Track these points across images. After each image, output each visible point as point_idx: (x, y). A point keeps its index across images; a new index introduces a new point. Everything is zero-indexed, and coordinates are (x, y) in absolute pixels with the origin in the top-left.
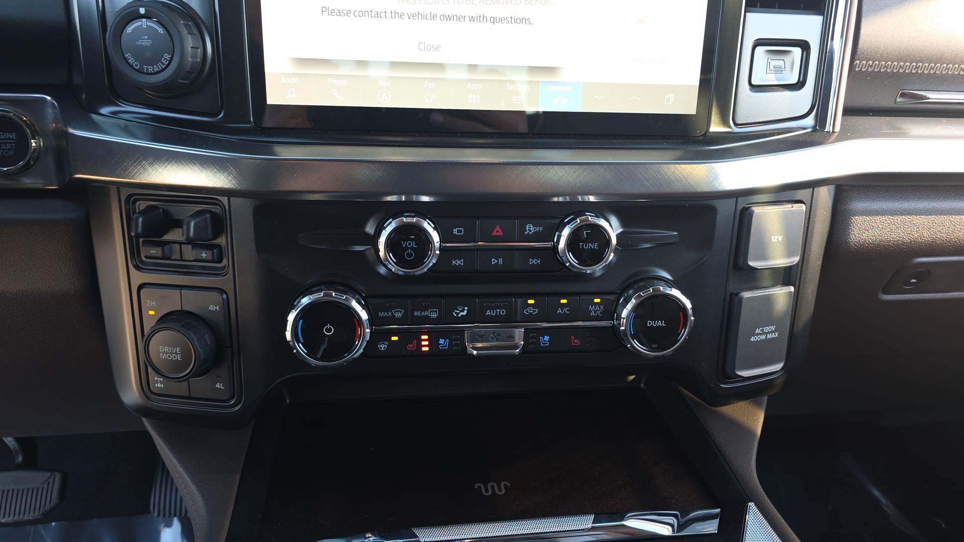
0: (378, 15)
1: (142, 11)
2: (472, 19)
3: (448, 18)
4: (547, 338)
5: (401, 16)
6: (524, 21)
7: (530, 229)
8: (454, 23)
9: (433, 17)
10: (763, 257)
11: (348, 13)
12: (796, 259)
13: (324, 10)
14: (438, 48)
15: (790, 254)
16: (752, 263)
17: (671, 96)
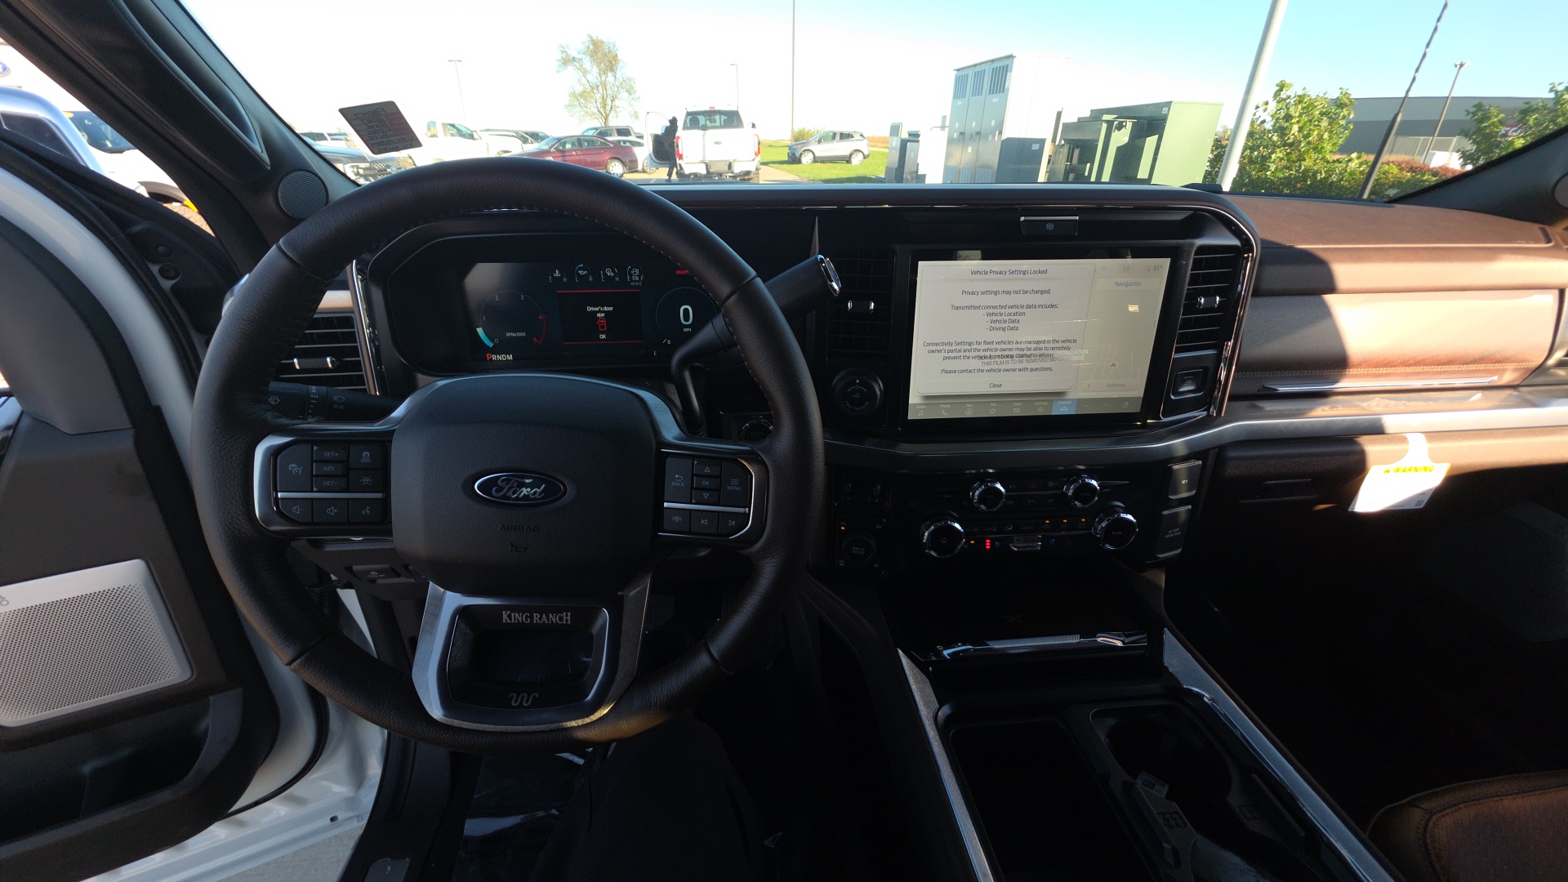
0: (970, 371)
1: (858, 381)
2: (1020, 370)
3: (1008, 370)
4: (1053, 540)
5: (982, 371)
6: (1050, 369)
7: (1051, 484)
8: (1011, 372)
9: (1000, 371)
10: (1176, 493)
11: (955, 372)
12: (1194, 492)
13: (943, 371)
14: (1000, 386)
15: (1190, 490)
16: (1171, 497)
17: (1127, 403)
